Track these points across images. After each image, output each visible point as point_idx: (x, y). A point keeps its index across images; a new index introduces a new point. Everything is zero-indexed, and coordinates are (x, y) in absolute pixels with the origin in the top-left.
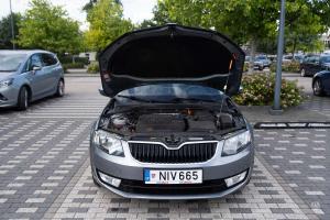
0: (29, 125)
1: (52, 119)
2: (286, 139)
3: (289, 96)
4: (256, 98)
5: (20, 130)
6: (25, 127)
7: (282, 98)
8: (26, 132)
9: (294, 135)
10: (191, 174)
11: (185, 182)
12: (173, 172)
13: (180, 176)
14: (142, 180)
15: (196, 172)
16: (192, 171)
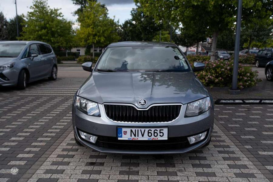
0: (27, 100)
1: (45, 96)
2: (242, 112)
3: (245, 78)
4: (217, 80)
5: (19, 103)
6: (22, 101)
7: (239, 80)
8: (23, 105)
9: (249, 109)
10: (158, 132)
11: (154, 139)
12: (143, 130)
13: (149, 133)
14: (116, 136)
15: (163, 130)
16: (158, 129)
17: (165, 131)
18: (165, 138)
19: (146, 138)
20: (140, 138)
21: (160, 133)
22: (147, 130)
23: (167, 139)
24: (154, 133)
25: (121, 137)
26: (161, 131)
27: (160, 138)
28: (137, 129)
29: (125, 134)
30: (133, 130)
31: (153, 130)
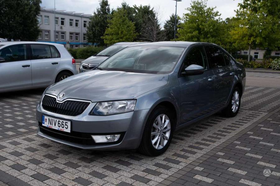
10: (64, 124)
11: (61, 129)
12: (55, 119)
13: (59, 123)
14: (41, 122)
15: (67, 123)
16: (65, 121)
17: (69, 124)
18: (68, 131)
19: (56, 128)
20: (54, 127)
21: (66, 125)
22: (58, 120)
23: (69, 132)
24: (62, 124)
25: (44, 123)
26: (66, 124)
27: (66, 130)
28: (52, 118)
29: (46, 122)
30: (50, 118)
31: (61, 121)
